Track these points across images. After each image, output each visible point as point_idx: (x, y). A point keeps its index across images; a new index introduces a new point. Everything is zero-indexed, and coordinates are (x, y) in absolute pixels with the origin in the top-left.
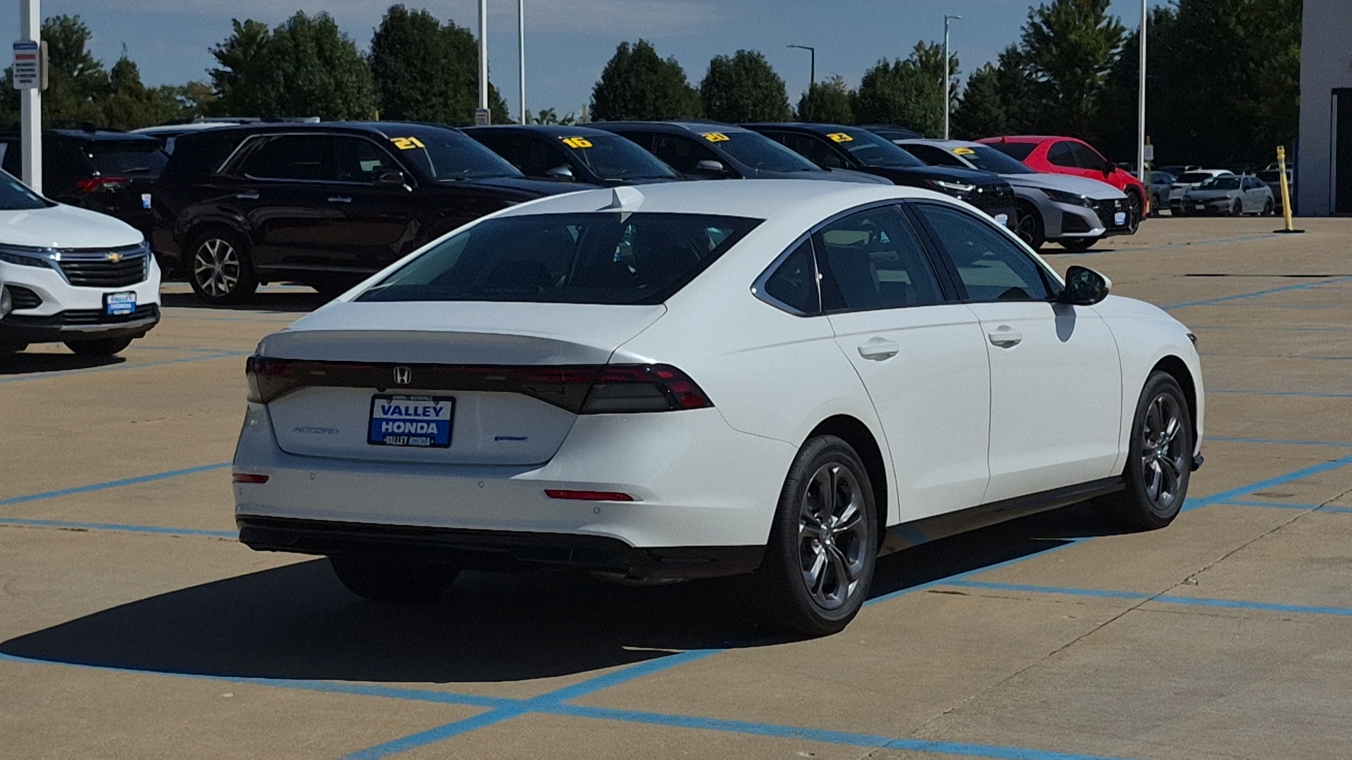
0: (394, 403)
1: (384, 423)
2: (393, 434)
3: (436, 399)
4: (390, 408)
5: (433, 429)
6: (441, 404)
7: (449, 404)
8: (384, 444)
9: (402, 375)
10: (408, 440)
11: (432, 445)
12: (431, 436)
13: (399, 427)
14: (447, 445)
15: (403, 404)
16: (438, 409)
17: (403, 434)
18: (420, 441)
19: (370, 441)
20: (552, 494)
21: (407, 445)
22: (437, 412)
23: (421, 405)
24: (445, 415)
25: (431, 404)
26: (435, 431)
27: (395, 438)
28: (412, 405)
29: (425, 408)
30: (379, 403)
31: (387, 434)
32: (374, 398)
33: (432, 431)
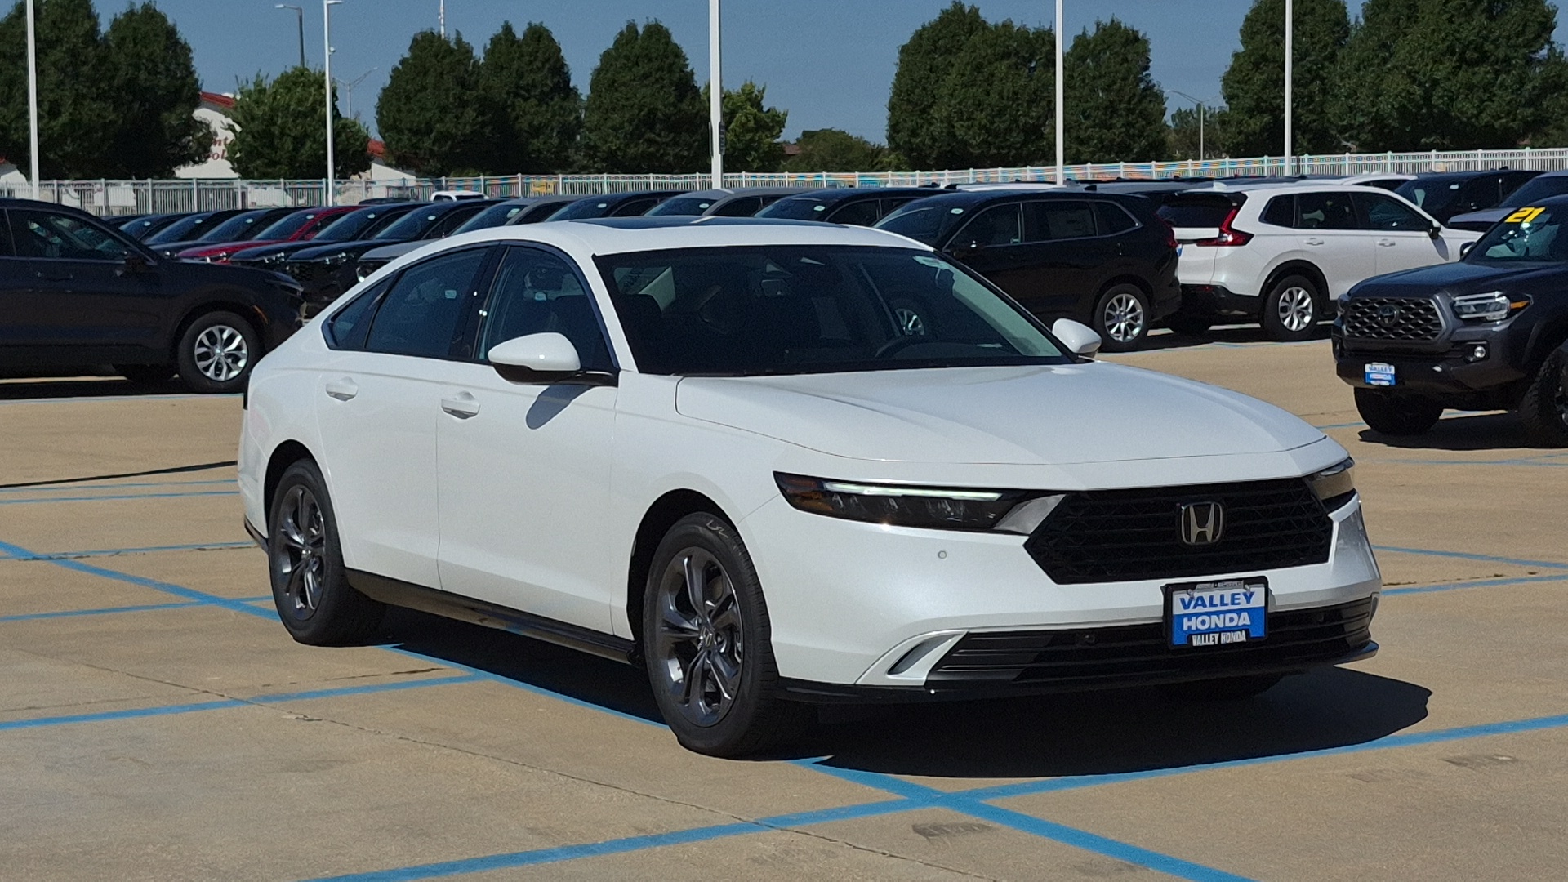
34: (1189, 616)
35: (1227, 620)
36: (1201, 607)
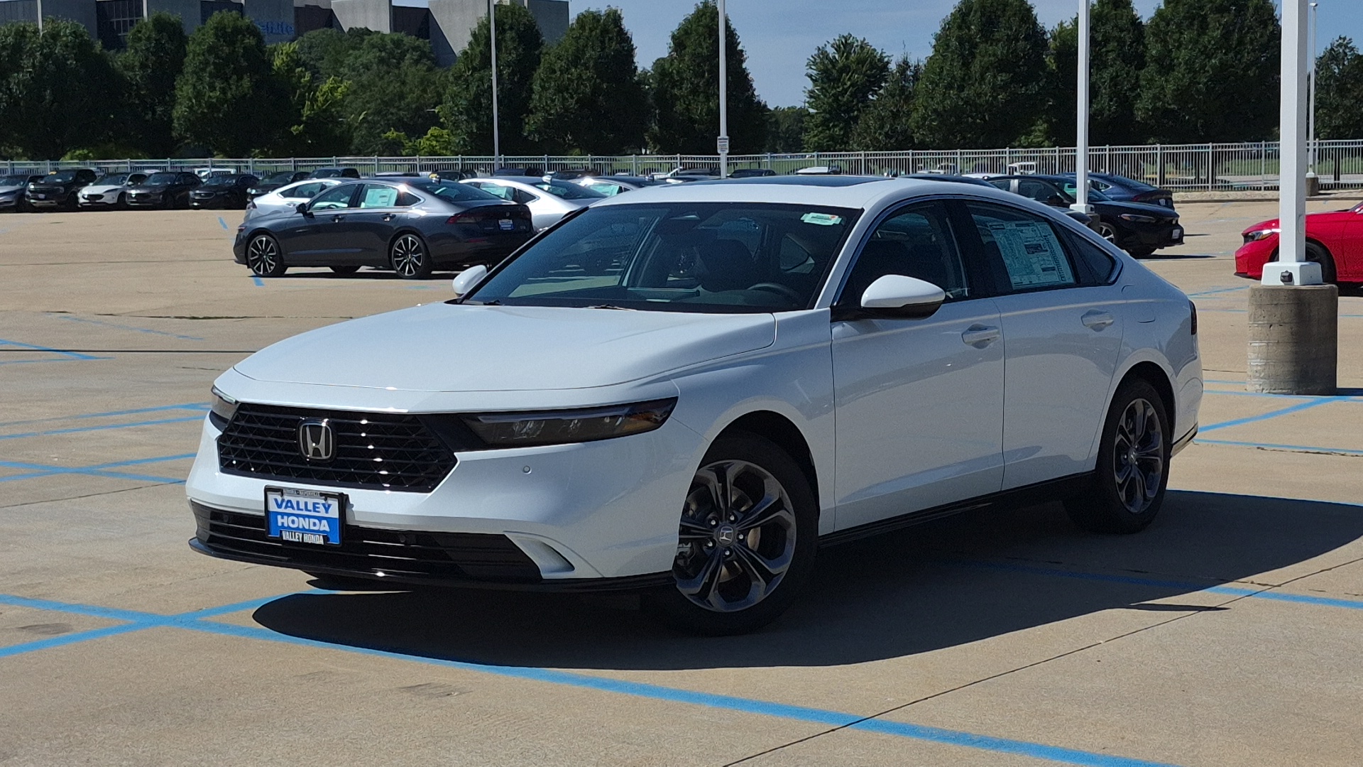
34: (283, 514)
35: (311, 524)
36: (291, 509)
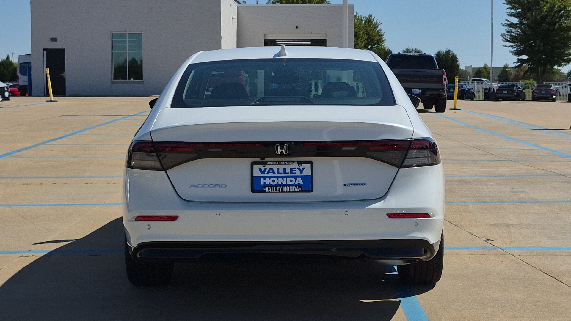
0: (268, 167)
1: (262, 179)
2: (270, 185)
3: (299, 163)
4: (265, 169)
5: (300, 181)
6: (303, 166)
7: (310, 165)
8: (265, 191)
9: (282, 149)
10: (282, 189)
11: (300, 191)
12: (299, 186)
13: (274, 181)
14: (311, 190)
15: (275, 167)
16: (301, 169)
17: (277, 185)
18: (291, 189)
19: (253, 191)
20: (391, 216)
21: (282, 191)
22: (301, 172)
23: (288, 167)
24: (307, 172)
25: (296, 166)
26: (301, 182)
27: (272, 187)
28: (281, 167)
29: (291, 169)
30: (256, 167)
31: (265, 185)
32: (253, 164)
33: (299, 182)
